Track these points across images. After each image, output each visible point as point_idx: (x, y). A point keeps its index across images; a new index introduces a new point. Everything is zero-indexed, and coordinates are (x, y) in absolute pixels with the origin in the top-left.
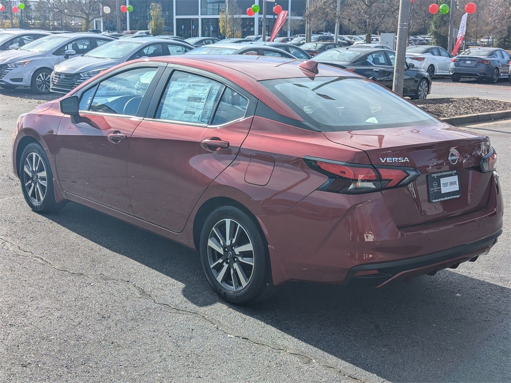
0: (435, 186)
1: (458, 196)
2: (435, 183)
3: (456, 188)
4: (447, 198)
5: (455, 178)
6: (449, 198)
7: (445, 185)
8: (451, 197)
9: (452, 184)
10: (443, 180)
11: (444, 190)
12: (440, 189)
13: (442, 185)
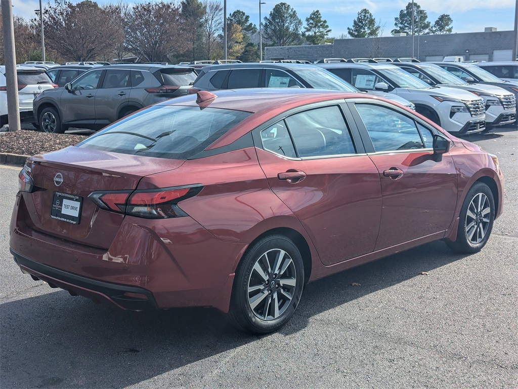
0: (58, 204)
1: (74, 223)
2: (58, 201)
3: (76, 214)
4: (63, 219)
5: (77, 205)
6: (65, 220)
7: (67, 207)
8: (68, 221)
9: (73, 208)
10: (65, 202)
11: (64, 211)
12: (61, 209)
13: (63, 205)
